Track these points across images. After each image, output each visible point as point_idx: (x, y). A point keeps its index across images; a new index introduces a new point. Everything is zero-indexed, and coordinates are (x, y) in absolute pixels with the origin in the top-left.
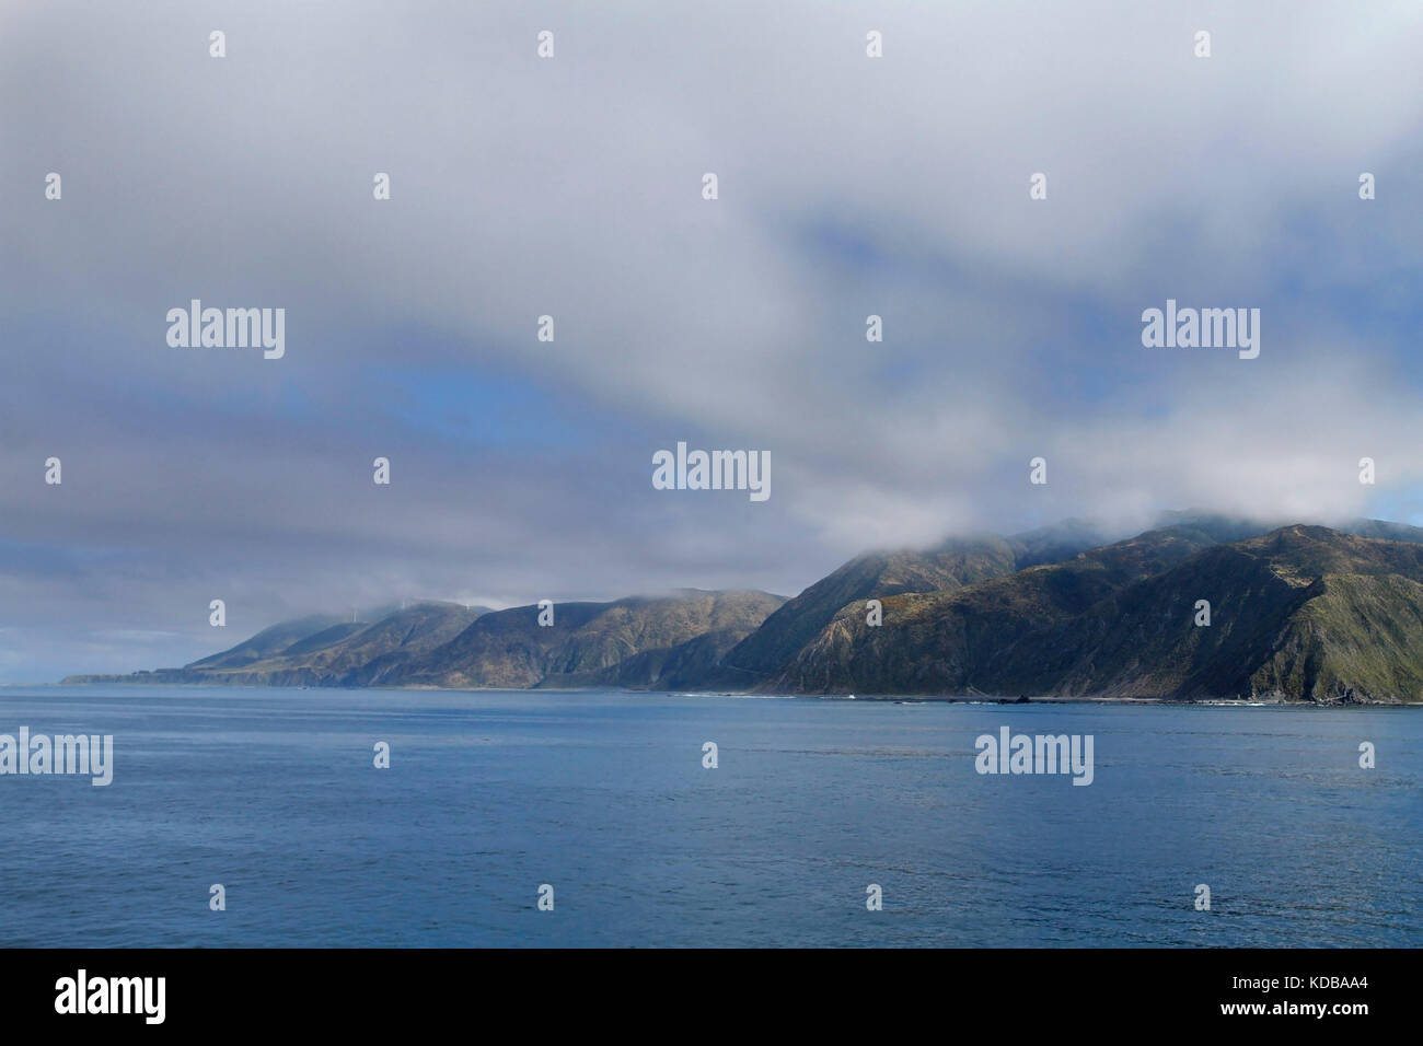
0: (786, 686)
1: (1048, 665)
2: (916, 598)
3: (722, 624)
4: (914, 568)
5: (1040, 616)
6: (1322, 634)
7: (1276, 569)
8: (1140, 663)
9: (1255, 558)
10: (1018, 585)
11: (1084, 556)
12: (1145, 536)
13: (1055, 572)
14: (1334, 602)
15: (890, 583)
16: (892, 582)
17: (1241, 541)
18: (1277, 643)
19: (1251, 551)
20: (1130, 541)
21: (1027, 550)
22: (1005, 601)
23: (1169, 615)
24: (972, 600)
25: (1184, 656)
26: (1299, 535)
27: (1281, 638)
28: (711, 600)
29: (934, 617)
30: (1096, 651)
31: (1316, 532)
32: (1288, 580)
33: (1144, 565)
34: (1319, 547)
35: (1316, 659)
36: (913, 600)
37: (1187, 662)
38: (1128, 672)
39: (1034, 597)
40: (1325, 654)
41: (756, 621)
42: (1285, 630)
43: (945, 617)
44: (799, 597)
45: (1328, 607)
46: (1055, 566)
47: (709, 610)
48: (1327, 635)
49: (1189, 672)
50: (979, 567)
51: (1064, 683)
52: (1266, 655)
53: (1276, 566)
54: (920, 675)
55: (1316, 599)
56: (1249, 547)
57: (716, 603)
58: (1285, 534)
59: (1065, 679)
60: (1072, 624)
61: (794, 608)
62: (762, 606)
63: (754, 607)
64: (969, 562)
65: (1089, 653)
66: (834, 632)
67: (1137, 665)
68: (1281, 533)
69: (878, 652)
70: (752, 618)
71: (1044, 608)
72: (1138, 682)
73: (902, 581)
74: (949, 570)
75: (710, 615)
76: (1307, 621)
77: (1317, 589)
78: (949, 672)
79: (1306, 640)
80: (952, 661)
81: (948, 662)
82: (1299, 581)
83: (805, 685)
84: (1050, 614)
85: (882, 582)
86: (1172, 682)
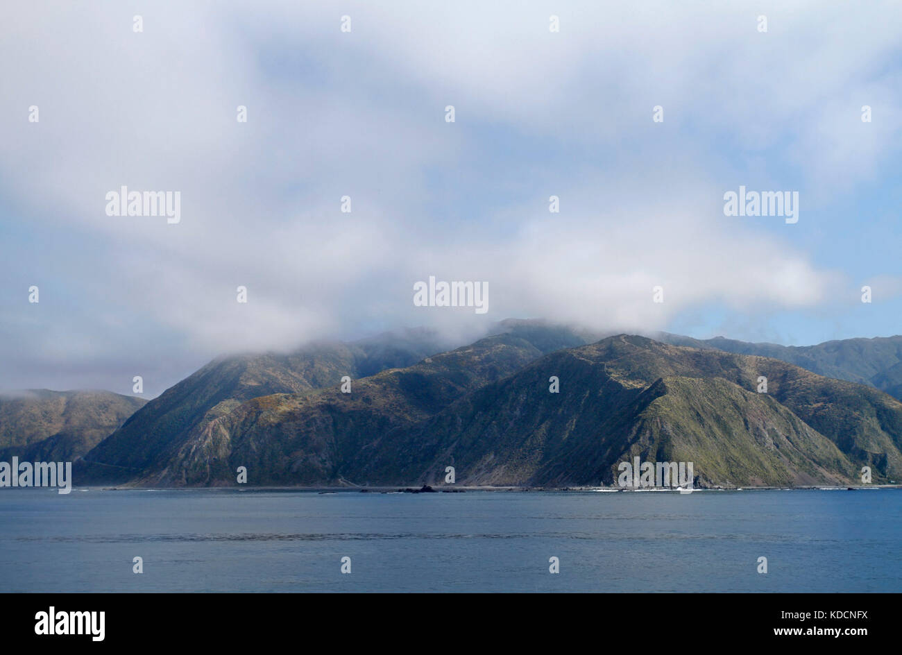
0: (169, 480)
1: (411, 458)
2: (287, 398)
3: (76, 422)
4: (269, 371)
5: (398, 414)
6: (669, 427)
7: (611, 373)
8: (495, 455)
9: (592, 363)
10: (377, 386)
11: (430, 361)
12: (480, 345)
13: (407, 374)
14: (675, 401)
15: (250, 384)
16: (253, 383)
17: (577, 348)
18: (632, 436)
19: (587, 357)
20: (468, 348)
21: (365, 356)
22: (367, 400)
23: (517, 413)
24: (338, 400)
25: (535, 448)
26: (627, 343)
27: (634, 432)
28: (63, 399)
29: (304, 415)
30: (455, 444)
31: (637, 341)
32: (621, 382)
33: (482, 369)
34: (645, 353)
35: (666, 449)
36: (284, 399)
37: (538, 456)
38: (485, 463)
39: (392, 397)
40: (673, 446)
41: (110, 420)
42: (638, 425)
43: (314, 416)
44: (159, 397)
45: (670, 405)
46: (407, 370)
47: (62, 409)
48: (673, 430)
49: (541, 463)
50: (327, 371)
51: (428, 473)
52: (623, 448)
53: (611, 370)
54: (295, 467)
55: (660, 398)
56: (585, 353)
57: (68, 403)
58: (614, 343)
59: (428, 470)
60: (431, 421)
61: (156, 407)
62: (112, 406)
63: (104, 407)
64: (317, 365)
65: (448, 446)
66: (213, 429)
67: (492, 457)
68: (611, 341)
69: (254, 447)
70: (103, 417)
71: (401, 407)
72: (495, 472)
73: (261, 382)
74: (300, 373)
75: (63, 415)
76: (655, 418)
77: (658, 389)
78: (320, 465)
79: (656, 435)
80: (322, 455)
81: (320, 456)
82: (631, 383)
83: (187, 480)
84: (406, 412)
85: (243, 383)
86: (527, 471)
